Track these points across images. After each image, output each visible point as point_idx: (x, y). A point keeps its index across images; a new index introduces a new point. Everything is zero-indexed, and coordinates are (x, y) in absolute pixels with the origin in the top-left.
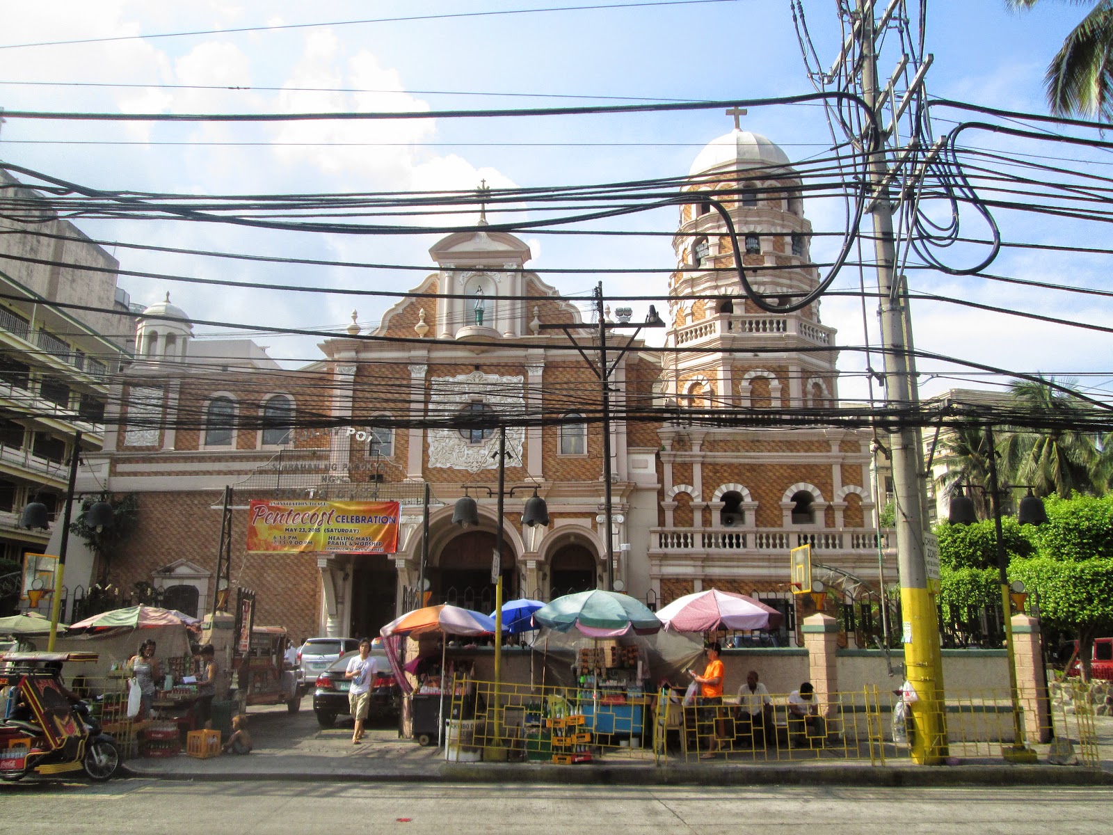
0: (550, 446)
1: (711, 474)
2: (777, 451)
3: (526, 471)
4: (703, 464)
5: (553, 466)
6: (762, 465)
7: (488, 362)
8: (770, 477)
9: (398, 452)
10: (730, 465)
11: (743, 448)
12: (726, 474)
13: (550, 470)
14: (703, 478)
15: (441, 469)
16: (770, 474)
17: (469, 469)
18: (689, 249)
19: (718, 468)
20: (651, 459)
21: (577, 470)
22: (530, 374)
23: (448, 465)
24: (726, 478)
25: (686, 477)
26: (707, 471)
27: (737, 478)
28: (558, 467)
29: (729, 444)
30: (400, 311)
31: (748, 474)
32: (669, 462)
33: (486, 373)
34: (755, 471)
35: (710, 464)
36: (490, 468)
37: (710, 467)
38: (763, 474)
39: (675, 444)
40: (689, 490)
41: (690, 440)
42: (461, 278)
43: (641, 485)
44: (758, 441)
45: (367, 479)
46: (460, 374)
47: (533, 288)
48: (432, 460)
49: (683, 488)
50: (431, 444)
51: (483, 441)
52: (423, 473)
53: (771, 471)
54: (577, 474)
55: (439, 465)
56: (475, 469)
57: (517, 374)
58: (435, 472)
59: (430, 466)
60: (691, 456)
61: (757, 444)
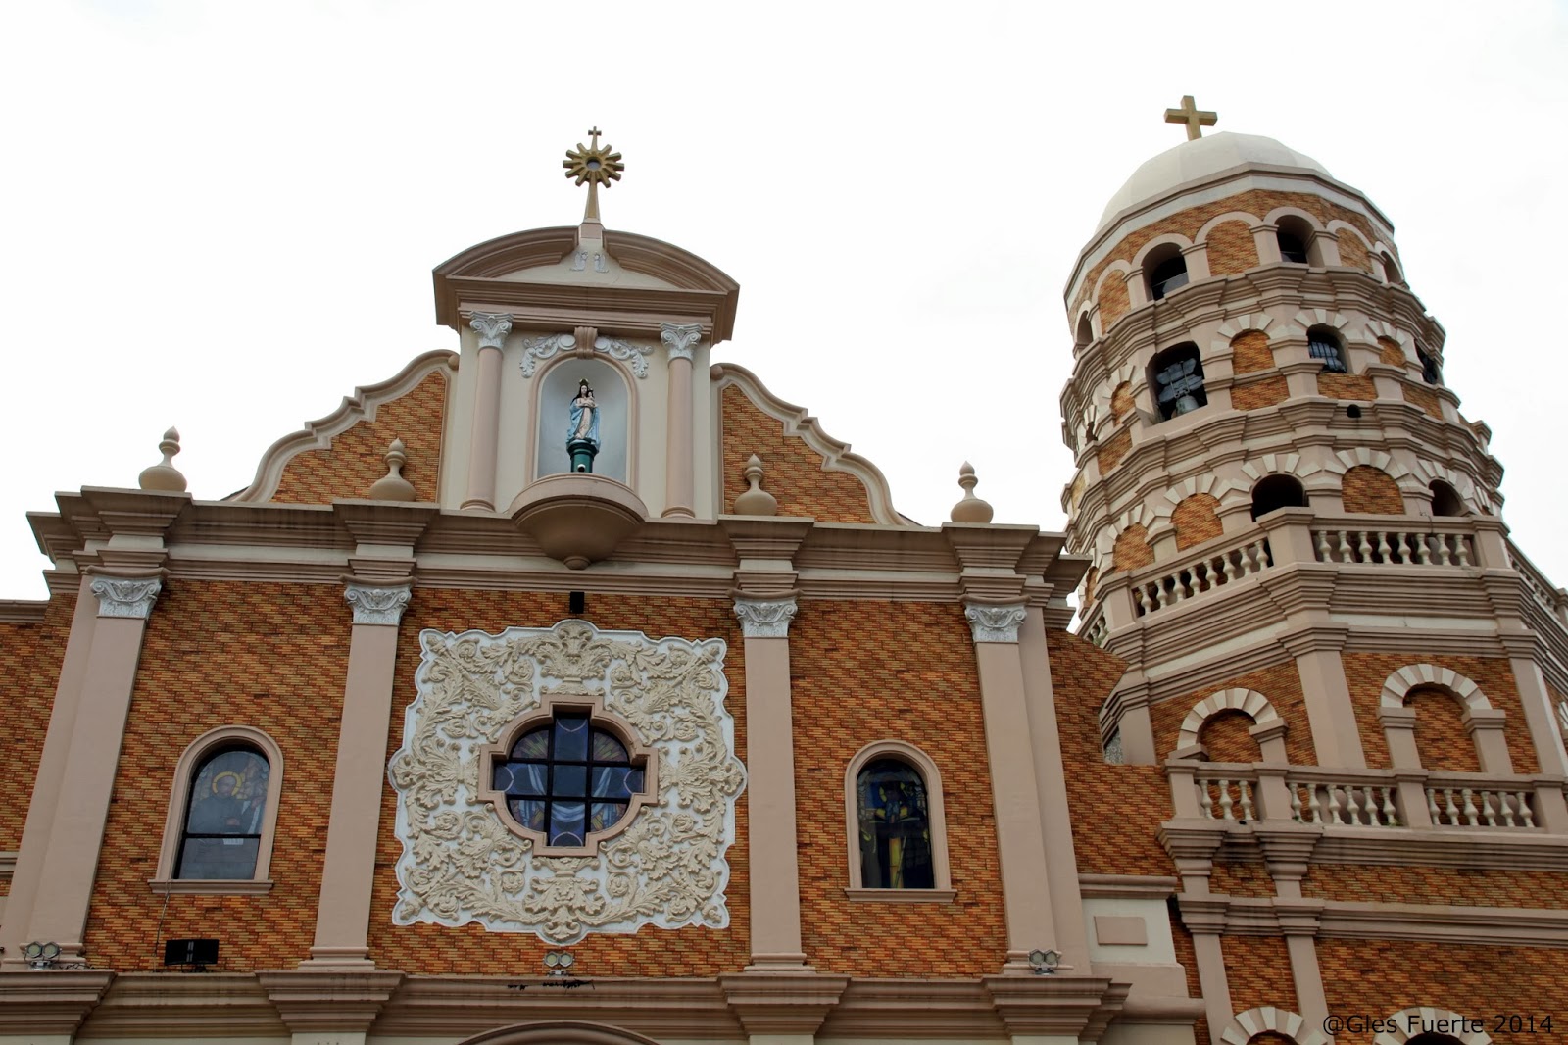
0: (824, 861)
1: (1349, 975)
2: (1546, 905)
3: (744, 945)
4: (1318, 938)
5: (837, 929)
6: (1509, 951)
7: (610, 591)
8: (1546, 991)
9: (284, 867)
10: (1405, 945)
11: (1439, 890)
12: (1398, 978)
13: (828, 942)
14: (1329, 988)
15: (441, 931)
16: (1544, 981)
17: (540, 932)
18: (1140, 376)
19: (1367, 953)
20: (1156, 915)
21: (917, 943)
22: (748, 630)
23: (465, 919)
24: (1401, 989)
25: (1271, 984)
26: (1334, 964)
27: (1436, 989)
28: (852, 930)
29: (1390, 878)
30: (323, 442)
31: (1471, 978)
32: (1209, 930)
33: (604, 623)
34: (1490, 967)
35: (1343, 942)
36: (613, 930)
37: (1343, 951)
38: (1519, 980)
39: (1219, 872)
40: (1290, 1025)
41: (1267, 860)
42: (526, 361)
43: (1138, 998)
44: (1480, 872)
45: (154, 961)
46: (516, 623)
47: (741, 409)
48: (407, 898)
49: (1270, 1018)
50: (408, 845)
51: (592, 838)
52: (374, 940)
53: (1541, 970)
54: (918, 955)
55: (429, 918)
56: (562, 932)
57: (708, 633)
58: (414, 942)
59: (396, 920)
60: (1277, 912)
61: (1480, 880)
